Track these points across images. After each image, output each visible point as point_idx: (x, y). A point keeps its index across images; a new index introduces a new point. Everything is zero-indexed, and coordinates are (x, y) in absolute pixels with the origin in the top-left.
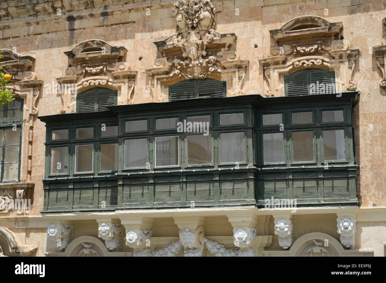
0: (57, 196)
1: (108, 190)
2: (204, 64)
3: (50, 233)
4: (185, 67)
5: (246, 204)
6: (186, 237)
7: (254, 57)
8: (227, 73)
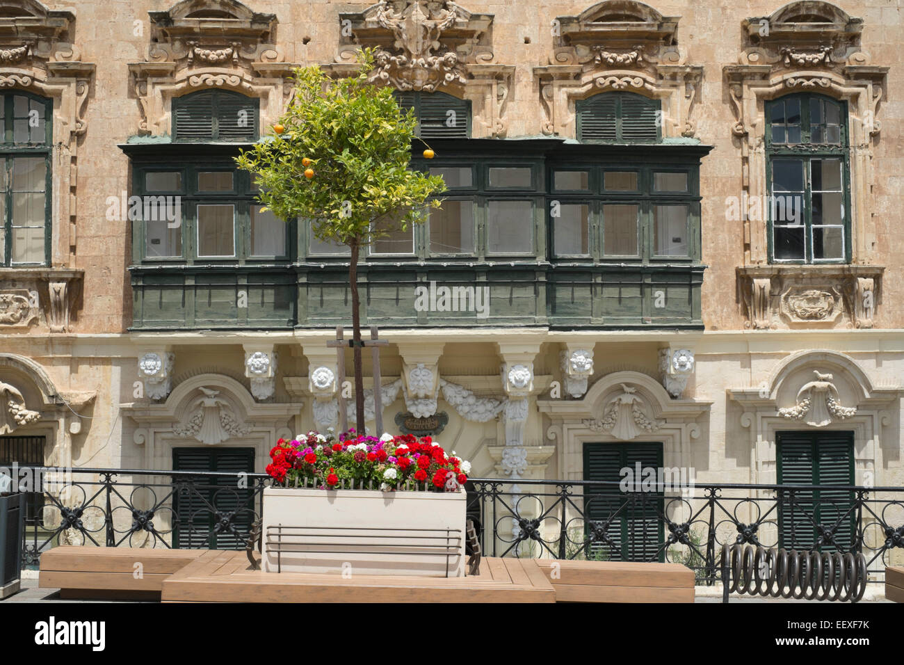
0: (161, 298)
1: (265, 291)
2: (436, 66)
3: (146, 369)
4: (399, 67)
5: (533, 324)
6: (419, 378)
7: (524, 61)
8: (477, 85)
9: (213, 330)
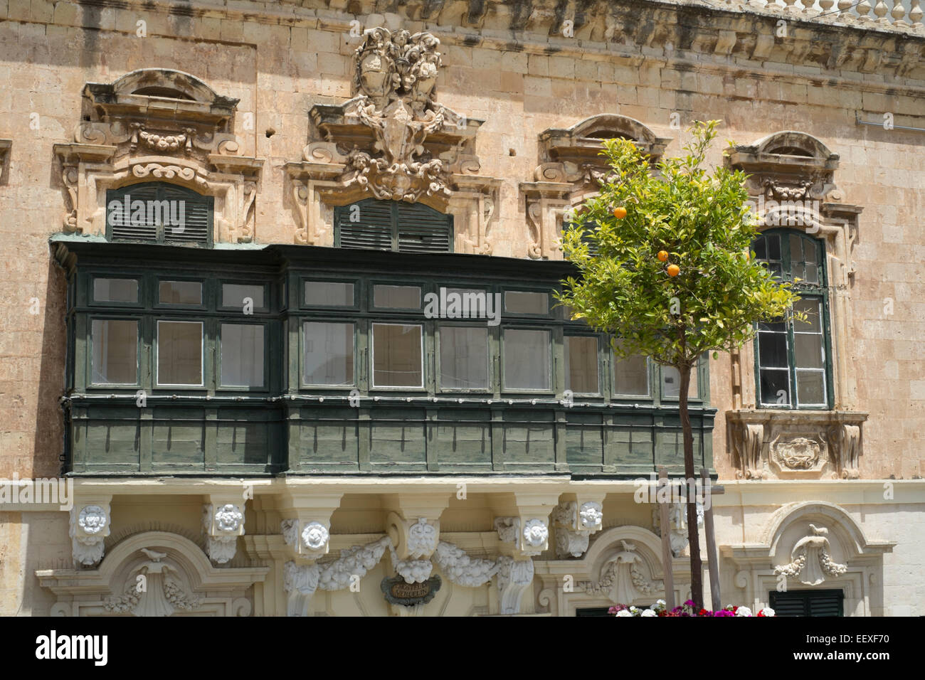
0: (108, 436)
1: (238, 430)
2: (421, 173)
3: (87, 525)
4: (379, 171)
5: (553, 472)
6: (421, 536)
7: (509, 174)
9: (176, 476)
